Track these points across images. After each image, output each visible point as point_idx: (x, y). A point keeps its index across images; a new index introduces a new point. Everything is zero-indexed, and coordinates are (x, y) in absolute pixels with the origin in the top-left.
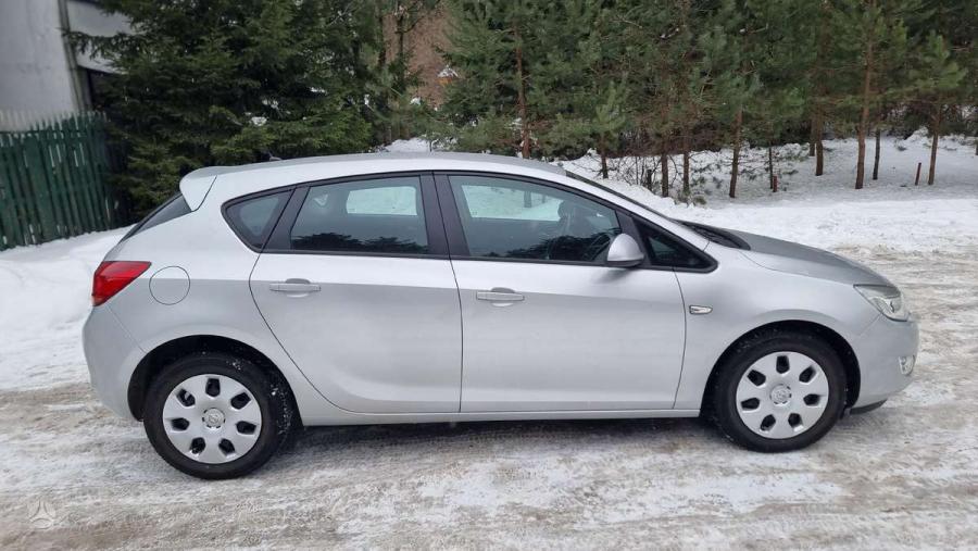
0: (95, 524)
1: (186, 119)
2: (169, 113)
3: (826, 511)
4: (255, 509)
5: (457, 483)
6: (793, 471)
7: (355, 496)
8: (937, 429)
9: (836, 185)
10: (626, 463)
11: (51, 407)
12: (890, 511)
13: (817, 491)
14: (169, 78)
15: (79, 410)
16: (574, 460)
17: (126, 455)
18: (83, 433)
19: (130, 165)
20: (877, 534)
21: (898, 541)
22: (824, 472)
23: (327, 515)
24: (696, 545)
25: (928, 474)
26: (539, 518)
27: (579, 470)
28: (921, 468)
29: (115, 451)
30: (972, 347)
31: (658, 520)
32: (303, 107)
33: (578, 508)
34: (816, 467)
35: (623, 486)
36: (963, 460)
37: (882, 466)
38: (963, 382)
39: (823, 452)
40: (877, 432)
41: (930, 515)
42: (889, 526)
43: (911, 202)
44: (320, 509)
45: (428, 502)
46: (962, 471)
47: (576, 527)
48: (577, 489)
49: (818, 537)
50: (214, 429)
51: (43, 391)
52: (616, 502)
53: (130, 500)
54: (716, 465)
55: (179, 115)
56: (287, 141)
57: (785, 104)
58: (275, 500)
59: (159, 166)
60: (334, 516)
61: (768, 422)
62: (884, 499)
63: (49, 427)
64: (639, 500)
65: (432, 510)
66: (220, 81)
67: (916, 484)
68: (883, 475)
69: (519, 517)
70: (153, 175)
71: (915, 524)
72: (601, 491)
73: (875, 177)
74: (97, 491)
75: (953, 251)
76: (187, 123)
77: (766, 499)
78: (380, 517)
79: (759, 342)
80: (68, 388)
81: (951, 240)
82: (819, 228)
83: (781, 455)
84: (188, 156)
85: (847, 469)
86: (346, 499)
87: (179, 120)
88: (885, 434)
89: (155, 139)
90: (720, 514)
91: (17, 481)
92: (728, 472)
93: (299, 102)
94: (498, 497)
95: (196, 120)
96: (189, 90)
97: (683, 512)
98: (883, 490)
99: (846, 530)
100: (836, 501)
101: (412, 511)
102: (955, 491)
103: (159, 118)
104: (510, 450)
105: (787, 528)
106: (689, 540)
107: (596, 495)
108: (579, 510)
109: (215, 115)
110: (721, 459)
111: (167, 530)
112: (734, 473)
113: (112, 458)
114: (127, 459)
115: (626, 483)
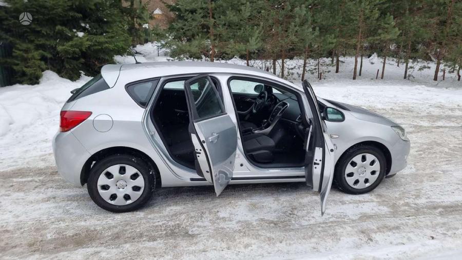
0: (71, 235)
1: (43, 32)
2: (35, 28)
3: (386, 217)
4: (148, 225)
5: (233, 211)
6: (368, 201)
7: (192, 217)
8: (414, 183)
9: (345, 77)
10: (301, 200)
11: (15, 180)
12: (409, 216)
13: (379, 209)
14: (35, 10)
15: (31, 181)
16: (280, 200)
17: (69, 202)
18: (39, 193)
19: (14, 54)
20: (408, 225)
21: (415, 228)
22: (379, 202)
23: (182, 227)
24: (342, 233)
25: (417, 202)
26: (275, 224)
27: (283, 204)
28: (414, 199)
29: (63, 201)
30: (416, 150)
31: (323, 223)
32: (102, 28)
33: (289, 219)
34: (375, 200)
35: (304, 210)
36: (428, 196)
37: (400, 199)
38: (417, 164)
39: (376, 193)
40: (392, 185)
41: (424, 217)
42: (411, 222)
43: (377, 87)
44: (178, 224)
45: (224, 219)
46: (429, 200)
47: (291, 227)
48: (286, 212)
49: (387, 227)
50: (121, 190)
51: (7, 172)
52: (303, 217)
53: (83, 223)
54: (338, 200)
55: (39, 29)
56: (95, 45)
57: (328, 42)
58: (155, 221)
59: (30, 55)
60: (185, 227)
61: (357, 182)
62: (405, 212)
63: (19, 190)
64: (312, 216)
65: (226, 222)
66: (62, 13)
67: (413, 205)
68: (402, 202)
69: (267, 224)
70: (25, 60)
71: (420, 221)
72: (295, 212)
73: (360, 75)
74: (64, 220)
75: (397, 108)
76: (43, 34)
77: (361, 213)
78: (205, 227)
79: (356, 149)
80: (19, 170)
81: (396, 104)
82: (343, 97)
83: (360, 195)
84: (44, 51)
85: (387, 200)
86: (188, 219)
87: (39, 32)
88: (395, 186)
89: (27, 41)
90: (346, 220)
91: (18, 216)
92: (343, 203)
93: (99, 25)
94: (253, 216)
95: (48, 32)
96: (45, 17)
97: (331, 220)
98: (403, 208)
99: (396, 224)
100: (388, 213)
101: (218, 224)
102: (429, 208)
103: (29, 30)
104: (250, 196)
105: (374, 224)
106: (339, 231)
107: (294, 214)
108: (290, 221)
109: (59, 30)
110: (338, 198)
111: (108, 236)
112: (346, 203)
113: (63, 204)
114: (70, 204)
115: (305, 209)
